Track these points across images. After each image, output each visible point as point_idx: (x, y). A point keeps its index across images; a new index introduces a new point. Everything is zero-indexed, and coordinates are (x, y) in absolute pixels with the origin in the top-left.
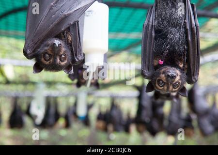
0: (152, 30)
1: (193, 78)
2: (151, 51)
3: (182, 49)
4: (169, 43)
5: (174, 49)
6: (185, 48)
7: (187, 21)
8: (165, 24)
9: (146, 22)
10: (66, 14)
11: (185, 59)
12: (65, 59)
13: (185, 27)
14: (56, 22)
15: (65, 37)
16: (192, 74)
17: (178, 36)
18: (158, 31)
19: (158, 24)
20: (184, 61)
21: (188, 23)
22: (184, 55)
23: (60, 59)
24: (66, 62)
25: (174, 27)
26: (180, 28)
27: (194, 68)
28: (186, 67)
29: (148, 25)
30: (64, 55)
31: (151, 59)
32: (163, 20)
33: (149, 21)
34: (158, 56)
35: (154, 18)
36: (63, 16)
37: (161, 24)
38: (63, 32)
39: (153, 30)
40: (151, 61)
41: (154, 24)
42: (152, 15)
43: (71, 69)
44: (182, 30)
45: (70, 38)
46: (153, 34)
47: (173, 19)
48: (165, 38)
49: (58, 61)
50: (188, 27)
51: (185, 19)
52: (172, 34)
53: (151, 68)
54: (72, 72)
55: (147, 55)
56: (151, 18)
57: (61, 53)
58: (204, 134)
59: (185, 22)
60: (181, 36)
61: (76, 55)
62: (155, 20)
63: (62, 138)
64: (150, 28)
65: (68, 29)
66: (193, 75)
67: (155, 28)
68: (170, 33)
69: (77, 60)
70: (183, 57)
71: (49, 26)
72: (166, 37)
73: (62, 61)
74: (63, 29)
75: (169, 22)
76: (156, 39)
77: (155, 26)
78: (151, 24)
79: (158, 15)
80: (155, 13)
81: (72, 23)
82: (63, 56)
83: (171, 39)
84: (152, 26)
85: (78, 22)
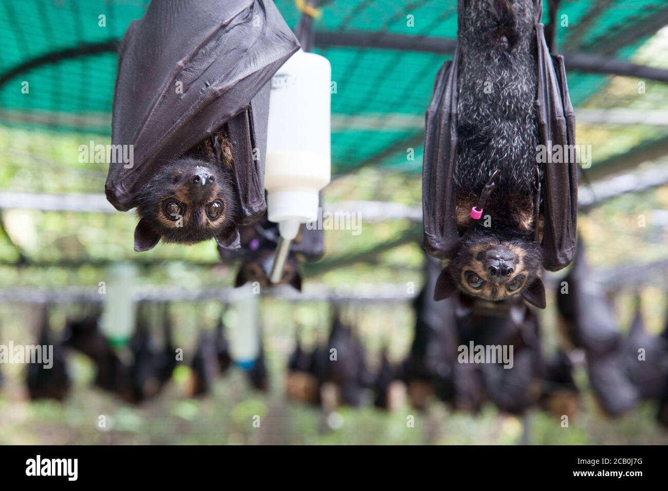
0: (449, 126)
1: (559, 253)
2: (449, 181)
3: (530, 176)
4: (494, 161)
5: (508, 177)
6: (536, 175)
7: (541, 102)
8: (484, 110)
9: (434, 106)
10: (218, 89)
11: (538, 205)
12: (220, 211)
13: (537, 120)
14: (191, 111)
15: (214, 151)
16: (557, 242)
17: (517, 141)
18: (465, 130)
19: (465, 110)
20: (535, 209)
21: (544, 109)
22: (536, 192)
23: (209, 214)
24: (222, 219)
25: (508, 119)
26: (524, 121)
27: (562, 227)
28: (541, 224)
29: (439, 113)
30: (219, 201)
31: (448, 203)
32: (478, 101)
33: (441, 103)
34: (466, 195)
35: (455, 94)
36: (208, 96)
37: (474, 111)
38: (211, 138)
39: (453, 125)
40: (448, 208)
41: (454, 111)
42: (449, 87)
43: (235, 237)
44: (530, 127)
45: (228, 153)
46: (454, 138)
47: (505, 99)
48: (483, 147)
49: (204, 218)
50: (544, 120)
51: (536, 98)
52: (503, 138)
53: (448, 229)
54: (237, 244)
55: (438, 193)
56: (448, 94)
57: (212, 199)
58: (609, 410)
59: (536, 106)
60: (527, 142)
61: (246, 200)
62: (458, 99)
63: (183, 426)
64: (444, 121)
65: (224, 128)
66: (560, 246)
67: (457, 121)
68: (498, 134)
69: (248, 213)
70: (531, 197)
71: (174, 122)
72: (487, 147)
73: (213, 219)
74: (209, 131)
75: (493, 106)
76: (460, 149)
77: (457, 115)
78: (446, 110)
79: (466, 88)
80: (459, 83)
81: (233, 113)
82: (216, 205)
83: (499, 152)
84: (450, 115)
85: (249, 108)
